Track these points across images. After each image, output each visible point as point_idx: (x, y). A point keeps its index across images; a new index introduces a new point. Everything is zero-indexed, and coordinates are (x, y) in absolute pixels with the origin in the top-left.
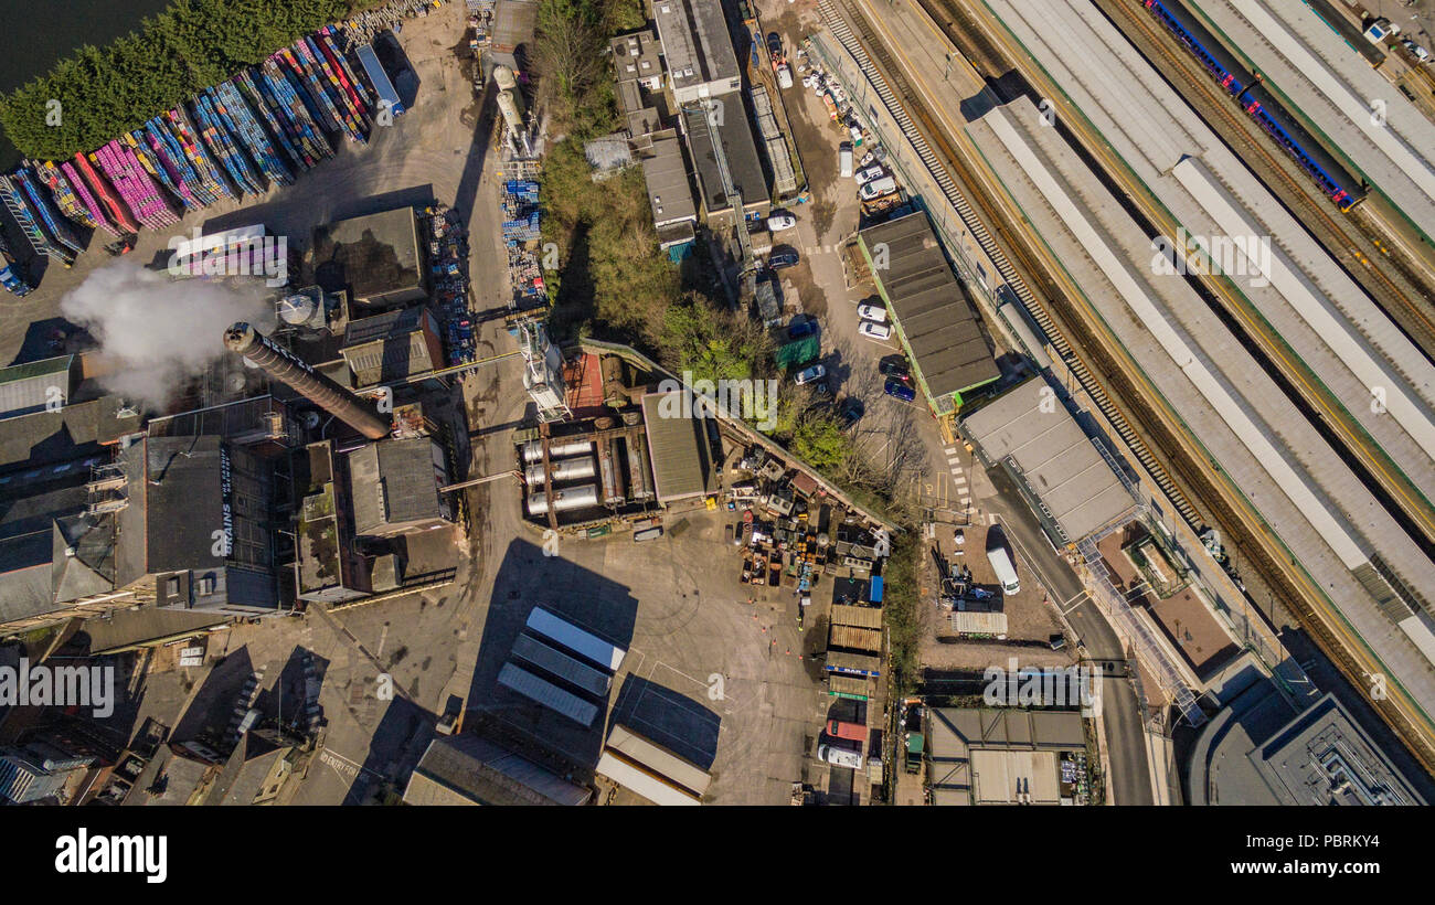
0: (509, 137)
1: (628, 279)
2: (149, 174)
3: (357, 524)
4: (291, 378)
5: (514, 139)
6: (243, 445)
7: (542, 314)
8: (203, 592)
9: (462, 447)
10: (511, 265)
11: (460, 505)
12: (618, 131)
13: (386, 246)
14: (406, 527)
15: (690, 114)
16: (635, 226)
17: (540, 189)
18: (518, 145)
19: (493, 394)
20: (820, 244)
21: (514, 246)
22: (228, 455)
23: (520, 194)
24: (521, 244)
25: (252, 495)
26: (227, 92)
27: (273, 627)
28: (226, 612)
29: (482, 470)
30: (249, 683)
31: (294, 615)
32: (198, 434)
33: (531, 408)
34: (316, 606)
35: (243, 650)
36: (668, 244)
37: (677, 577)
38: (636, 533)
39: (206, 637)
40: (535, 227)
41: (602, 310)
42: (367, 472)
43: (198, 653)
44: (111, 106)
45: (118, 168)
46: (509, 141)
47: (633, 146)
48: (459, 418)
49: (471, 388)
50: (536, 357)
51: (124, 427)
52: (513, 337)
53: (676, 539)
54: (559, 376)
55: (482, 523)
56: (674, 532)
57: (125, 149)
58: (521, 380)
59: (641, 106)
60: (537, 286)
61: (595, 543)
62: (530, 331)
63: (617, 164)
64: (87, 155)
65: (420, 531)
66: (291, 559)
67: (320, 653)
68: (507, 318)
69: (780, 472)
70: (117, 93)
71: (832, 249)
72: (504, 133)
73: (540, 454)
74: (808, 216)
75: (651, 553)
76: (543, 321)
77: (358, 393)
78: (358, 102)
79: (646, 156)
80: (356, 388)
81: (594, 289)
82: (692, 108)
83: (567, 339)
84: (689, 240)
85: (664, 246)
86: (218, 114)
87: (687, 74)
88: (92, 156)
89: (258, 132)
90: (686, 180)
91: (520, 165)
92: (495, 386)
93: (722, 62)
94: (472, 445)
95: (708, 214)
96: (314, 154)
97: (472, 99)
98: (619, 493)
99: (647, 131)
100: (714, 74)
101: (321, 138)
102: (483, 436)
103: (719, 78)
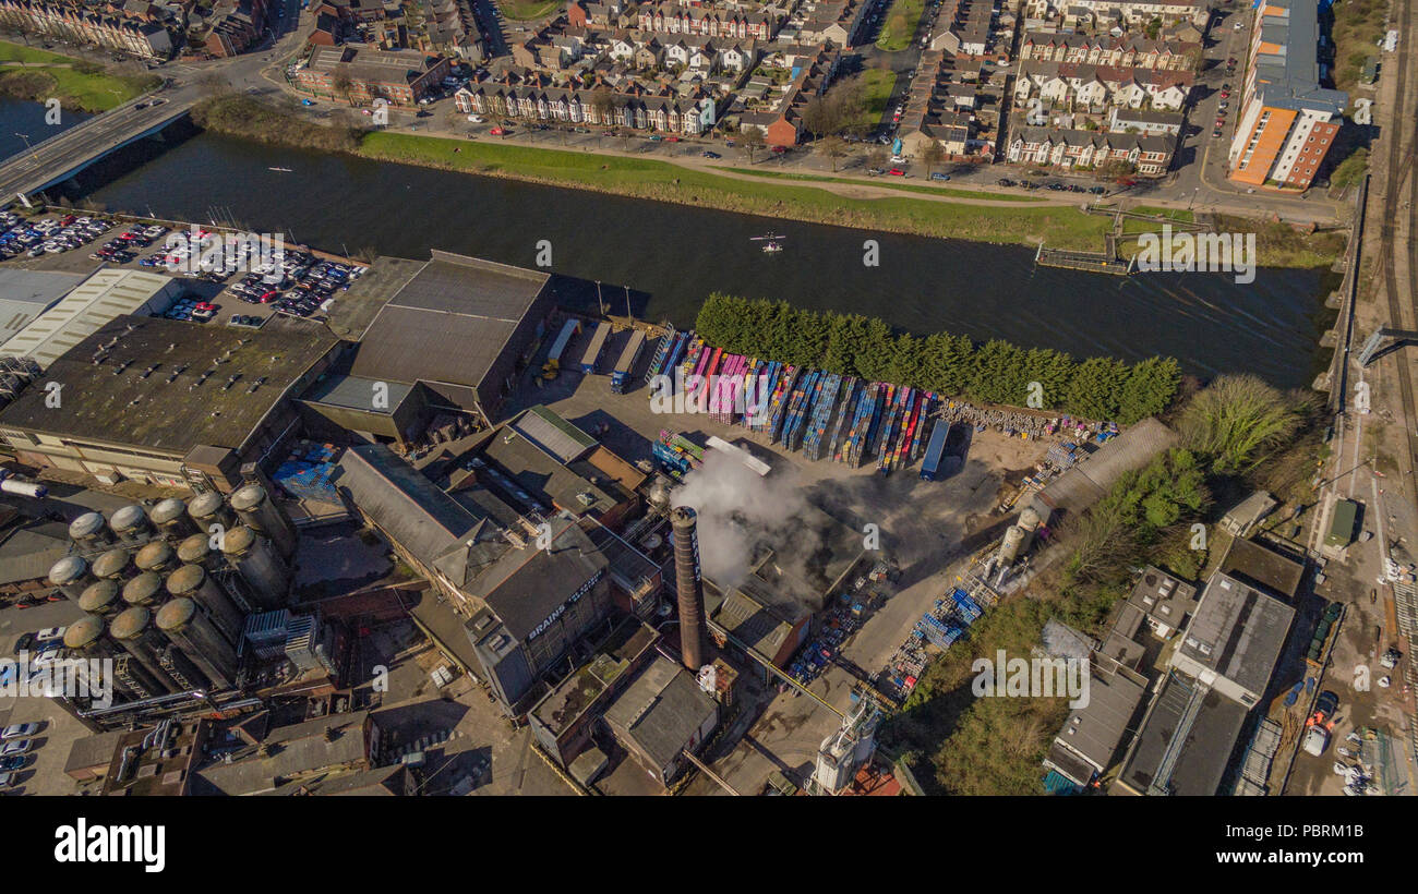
0: (992, 560)
1: (989, 756)
3: (612, 709)
4: (682, 571)
5: (994, 565)
6: (614, 582)
7: (889, 708)
8: (491, 645)
9: (732, 736)
10: (903, 648)
11: (684, 779)
12: (1091, 635)
14: (635, 749)
16: (1035, 721)
17: (980, 617)
18: (994, 571)
19: (793, 725)
21: (918, 638)
22: (600, 578)
23: (960, 605)
24: (925, 640)
25: (582, 617)
26: (833, 381)
27: (495, 715)
28: (487, 673)
29: (725, 771)
30: (443, 733)
31: (513, 722)
32: (600, 549)
33: (809, 767)
34: (530, 730)
35: (466, 708)
36: (1053, 766)
39: (461, 674)
40: (949, 639)
41: (941, 756)
42: (657, 681)
43: (446, 678)
44: (764, 339)
46: (989, 563)
47: (1095, 659)
48: (751, 715)
49: (782, 703)
50: (852, 733)
51: (573, 505)
52: (849, 700)
54: (855, 767)
57: (745, 365)
58: (823, 738)
59: (1131, 636)
60: (906, 682)
62: (866, 709)
64: (723, 353)
65: (640, 763)
66: (554, 682)
67: (495, 768)
68: (860, 682)
70: (774, 335)
72: (991, 555)
76: (884, 714)
77: (709, 623)
78: (906, 450)
79: (1100, 678)
80: (712, 619)
81: (951, 733)
82: (1176, 678)
83: (890, 746)
84: (1079, 783)
85: (1047, 763)
86: (815, 388)
87: (1202, 649)
88: (725, 356)
89: (827, 416)
90: (1121, 731)
91: (981, 587)
92: (801, 720)
93: (1250, 670)
94: (739, 744)
95: (1118, 780)
96: (845, 455)
97: (989, 512)
99: (1119, 659)
100: (1232, 672)
101: (860, 450)
102: (752, 747)
103: (1235, 680)
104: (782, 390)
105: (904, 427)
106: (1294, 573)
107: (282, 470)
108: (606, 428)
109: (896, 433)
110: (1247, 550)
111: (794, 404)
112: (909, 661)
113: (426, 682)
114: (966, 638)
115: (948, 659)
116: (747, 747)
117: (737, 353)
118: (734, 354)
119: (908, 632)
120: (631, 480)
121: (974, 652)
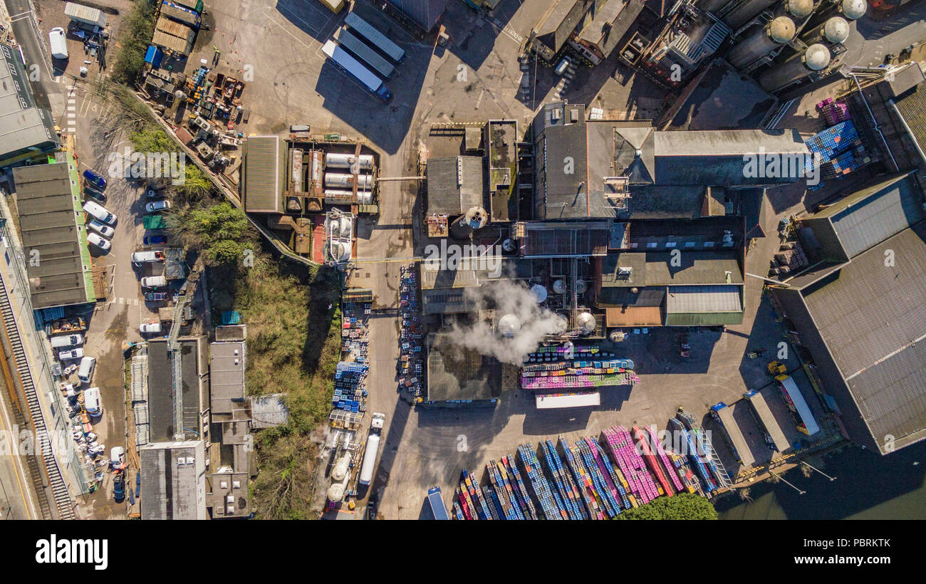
2: (619, 468)
9: (417, 218)
10: (366, 345)
12: (259, 430)
13: (450, 372)
15: (195, 429)
17: (332, 398)
19: (391, 249)
20: (126, 306)
23: (350, 400)
24: (356, 359)
30: (564, 93)
37: (286, 98)
38: (308, 131)
40: (341, 369)
41: (303, 293)
43: (593, 116)
45: (643, 478)
47: (248, 413)
48: (417, 237)
49: (406, 256)
53: (282, 121)
55: (409, 161)
56: (283, 127)
57: (639, 497)
59: (235, 447)
60: (349, 323)
61: (336, 131)
63: (265, 402)
64: (665, 494)
67: (521, 105)
69: (200, 147)
71: (117, 300)
73: (360, 194)
74: (130, 331)
75: (300, 117)
82: (192, 434)
85: (242, 326)
86: (566, 510)
87: (183, 459)
88: (662, 493)
90: (212, 374)
91: (347, 425)
92: (389, 255)
93: (153, 465)
94: (411, 216)
95: (199, 339)
96: (500, 465)
97: (379, 495)
98: (311, 155)
99: (235, 424)
100: (162, 455)
101: (492, 476)
102: (403, 223)
103: (158, 450)
104: (588, 488)
107: (853, 130)
108: (682, 354)
111: (568, 480)
112: (356, 338)
113: (603, 106)
114: (332, 377)
115: (334, 354)
116: (404, 217)
117: (655, 501)
118: (656, 498)
119: (370, 358)
120: (614, 315)
121: (324, 371)
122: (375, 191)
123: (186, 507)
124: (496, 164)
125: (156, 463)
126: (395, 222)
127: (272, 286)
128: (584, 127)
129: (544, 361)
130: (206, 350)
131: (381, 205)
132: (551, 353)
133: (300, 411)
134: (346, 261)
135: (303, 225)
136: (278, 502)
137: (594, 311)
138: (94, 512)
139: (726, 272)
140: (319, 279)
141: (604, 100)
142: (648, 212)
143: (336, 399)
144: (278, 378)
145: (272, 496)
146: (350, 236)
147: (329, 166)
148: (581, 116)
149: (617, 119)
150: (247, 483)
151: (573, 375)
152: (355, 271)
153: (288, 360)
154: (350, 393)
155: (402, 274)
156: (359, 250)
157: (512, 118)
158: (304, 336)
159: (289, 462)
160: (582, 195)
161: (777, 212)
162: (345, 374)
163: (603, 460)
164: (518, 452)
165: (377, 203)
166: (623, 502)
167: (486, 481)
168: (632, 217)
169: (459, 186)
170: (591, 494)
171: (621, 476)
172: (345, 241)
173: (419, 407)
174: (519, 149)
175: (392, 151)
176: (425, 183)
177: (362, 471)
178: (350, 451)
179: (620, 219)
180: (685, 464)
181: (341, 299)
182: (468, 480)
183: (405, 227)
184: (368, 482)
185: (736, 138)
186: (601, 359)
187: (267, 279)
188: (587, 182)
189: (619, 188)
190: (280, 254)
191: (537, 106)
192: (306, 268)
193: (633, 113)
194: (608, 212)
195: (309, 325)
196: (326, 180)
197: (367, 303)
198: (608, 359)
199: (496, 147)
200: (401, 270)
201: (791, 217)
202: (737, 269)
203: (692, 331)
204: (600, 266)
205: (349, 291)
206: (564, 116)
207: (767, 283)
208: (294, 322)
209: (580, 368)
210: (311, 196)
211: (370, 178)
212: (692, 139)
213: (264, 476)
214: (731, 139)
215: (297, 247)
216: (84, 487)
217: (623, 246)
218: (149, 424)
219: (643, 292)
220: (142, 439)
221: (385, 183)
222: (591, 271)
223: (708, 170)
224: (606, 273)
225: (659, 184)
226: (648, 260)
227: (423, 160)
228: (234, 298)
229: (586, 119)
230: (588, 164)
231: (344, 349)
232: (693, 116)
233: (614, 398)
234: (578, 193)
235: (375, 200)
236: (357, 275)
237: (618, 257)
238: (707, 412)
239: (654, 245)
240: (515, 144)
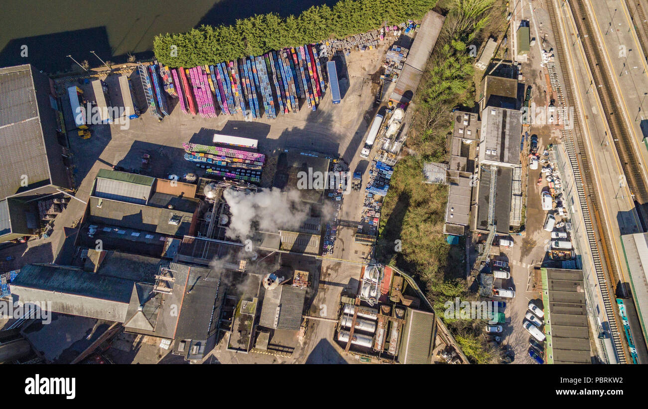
2: (211, 92)
8: (194, 352)
9: (314, 289)
10: (365, 205)
12: (443, 162)
15: (484, 171)
19: (337, 268)
20: (521, 261)
23: (381, 171)
24: (373, 196)
26: (260, 63)
36: (449, 234)
43: (168, 344)
45: (197, 82)
47: (448, 175)
48: (317, 273)
49: (327, 261)
55: (313, 332)
57: (203, 71)
59: (459, 154)
60: (375, 222)
63: (437, 180)
64: (185, 69)
71: (527, 266)
73: (352, 312)
74: (520, 244)
78: (318, 88)
79: (453, 183)
82: (485, 169)
86: (252, 72)
87: (493, 154)
88: (187, 71)
89: (269, 91)
90: (469, 204)
91: (386, 154)
92: (339, 264)
93: (512, 154)
94: (319, 290)
95: (475, 229)
96: (290, 109)
97: (372, 107)
98: (383, 348)
99: (458, 170)
100: (506, 159)
101: (297, 104)
102: (325, 285)
103: (508, 162)
104: (235, 83)
105: (311, 74)
106: (514, 85)
108: (149, 156)
109: (309, 79)
110: (494, 82)
111: (247, 90)
112: (371, 210)
113: (159, 350)
114: (391, 188)
115: (387, 202)
116: (324, 289)
117: (193, 66)
118: (192, 68)
119: (364, 195)
120: (190, 192)
121: (396, 192)
122: (341, 312)
123: (494, 124)
124: (250, 318)
125: (510, 155)
126: (331, 287)
127: (422, 257)
128: (177, 335)
129: (246, 170)
130: (471, 221)
131: (339, 301)
132: (240, 175)
133: (415, 169)
134: (369, 265)
135: (396, 297)
136: (436, 116)
137: (203, 198)
138: (550, 132)
139: (101, 207)
140: (389, 256)
141: (157, 354)
142: (146, 262)
143: (391, 173)
144: (426, 193)
145: (439, 119)
146: (364, 282)
147: (371, 338)
148: (177, 345)
149: (151, 337)
150: (454, 131)
151: (228, 157)
152: (365, 257)
153: (419, 204)
154: (381, 174)
155: (332, 249)
156: (359, 271)
157: (230, 352)
158: (406, 218)
159: (426, 139)
160: (191, 284)
161: (50, 244)
162: (382, 188)
163: (221, 99)
164: (276, 115)
165: (341, 303)
166: (214, 71)
167: (301, 101)
168: (159, 260)
169: (280, 306)
170: (235, 80)
171: (212, 86)
172: (368, 280)
173: (337, 156)
174: (230, 326)
175: (324, 341)
176: (305, 312)
177: (380, 123)
178: (386, 137)
179: (168, 260)
180: (167, 85)
181: (377, 239)
182: (313, 104)
183: (324, 282)
184: (378, 116)
185: (63, 307)
186: (206, 164)
187: (426, 262)
188: (185, 293)
189: (163, 284)
190: (414, 279)
191: (209, 358)
192: (398, 265)
193: (137, 340)
194: (175, 267)
195: (402, 225)
196: (374, 327)
197: (360, 233)
198: (201, 163)
199: (247, 331)
200: (333, 252)
201: (40, 238)
202: (92, 208)
203: (137, 170)
204: (191, 229)
205: (370, 244)
206: (190, 347)
207: (74, 194)
208: (411, 229)
209: (222, 161)
210: (387, 317)
211: (343, 324)
212: (97, 311)
213: (443, 133)
214: (66, 306)
215: (402, 281)
216: (556, 149)
217: (171, 240)
218: (513, 180)
219: (165, 205)
220: (518, 171)
221: (333, 317)
222: (199, 226)
223: (92, 285)
224: (188, 224)
225: (132, 281)
226: (155, 226)
227: (302, 330)
228: (449, 253)
229: (174, 341)
230: (181, 306)
231: (381, 204)
232: (91, 330)
233: (204, 137)
234: (193, 286)
235: (342, 306)
236: (363, 253)
237: (176, 233)
238: (142, 114)
239: (148, 236)
240: (232, 331)
